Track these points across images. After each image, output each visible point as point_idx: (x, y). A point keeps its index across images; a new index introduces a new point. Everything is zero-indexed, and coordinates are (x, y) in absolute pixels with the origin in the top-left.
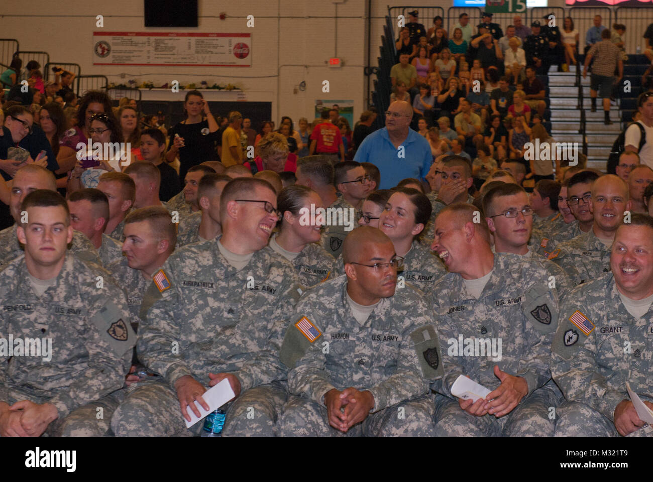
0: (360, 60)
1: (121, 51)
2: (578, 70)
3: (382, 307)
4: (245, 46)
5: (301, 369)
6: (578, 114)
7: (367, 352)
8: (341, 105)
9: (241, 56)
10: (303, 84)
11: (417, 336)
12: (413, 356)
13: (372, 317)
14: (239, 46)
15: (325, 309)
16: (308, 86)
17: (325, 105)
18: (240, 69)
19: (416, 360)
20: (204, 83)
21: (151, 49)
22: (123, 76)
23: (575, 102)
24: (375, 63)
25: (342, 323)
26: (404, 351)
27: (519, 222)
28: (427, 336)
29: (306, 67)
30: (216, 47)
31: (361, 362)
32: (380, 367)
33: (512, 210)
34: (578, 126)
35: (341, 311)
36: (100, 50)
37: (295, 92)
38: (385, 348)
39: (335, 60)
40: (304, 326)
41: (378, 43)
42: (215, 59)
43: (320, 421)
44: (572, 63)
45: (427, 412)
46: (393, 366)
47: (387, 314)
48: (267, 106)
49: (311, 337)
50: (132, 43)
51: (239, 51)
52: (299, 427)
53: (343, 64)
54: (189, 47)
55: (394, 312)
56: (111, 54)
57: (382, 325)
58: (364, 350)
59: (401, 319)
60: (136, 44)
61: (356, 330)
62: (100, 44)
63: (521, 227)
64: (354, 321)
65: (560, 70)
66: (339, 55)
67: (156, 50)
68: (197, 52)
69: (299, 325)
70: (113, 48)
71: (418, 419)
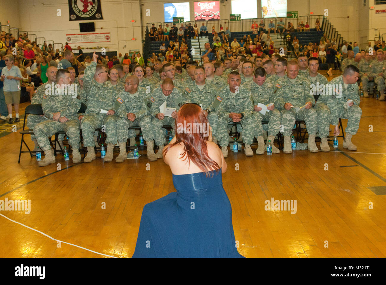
0: (140, 39)
1: (74, 40)
2: (199, 38)
3: (137, 94)
4: (108, 36)
5: (120, 110)
6: (199, 49)
7: (135, 105)
8: (136, 51)
9: (108, 39)
10: (125, 46)
11: (145, 100)
12: (144, 106)
13: (135, 96)
14: (107, 36)
15: (124, 95)
16: (127, 46)
17: (132, 51)
18: (107, 43)
19: (145, 106)
20: (98, 47)
21: (83, 38)
22: (75, 46)
23: (198, 47)
24: (144, 39)
25: (128, 98)
26: (143, 104)
27: (171, 73)
28: (148, 100)
29: (126, 41)
30: (100, 37)
31: (134, 107)
32: (138, 108)
33: (169, 70)
34: (199, 53)
35: (128, 96)
36: (68, 40)
37: (123, 48)
38: (139, 104)
39: (133, 39)
40: (119, 100)
41: (145, 33)
42: (100, 40)
43: (126, 122)
44: (197, 36)
45: (150, 118)
46: (140, 108)
47: (138, 95)
48: (116, 52)
49: (121, 102)
50: (77, 37)
51: (107, 38)
52: (121, 123)
53: (136, 40)
54: (93, 37)
55: (140, 95)
56: (71, 40)
57: (137, 98)
58: (134, 104)
59: (142, 97)
60: (78, 37)
61: (132, 100)
62: (68, 38)
63: (172, 74)
64: (131, 98)
65: (193, 38)
66: (135, 37)
67: (84, 38)
68: (95, 39)
69: (118, 100)
70: (72, 39)
71: (148, 120)
